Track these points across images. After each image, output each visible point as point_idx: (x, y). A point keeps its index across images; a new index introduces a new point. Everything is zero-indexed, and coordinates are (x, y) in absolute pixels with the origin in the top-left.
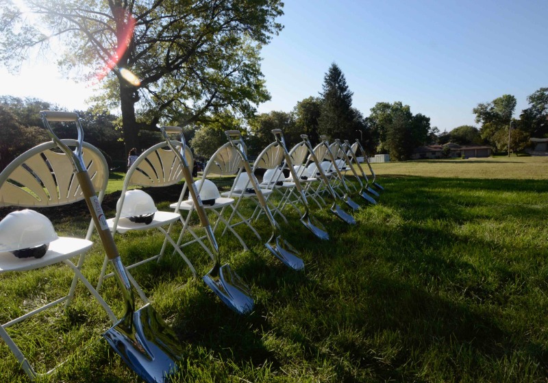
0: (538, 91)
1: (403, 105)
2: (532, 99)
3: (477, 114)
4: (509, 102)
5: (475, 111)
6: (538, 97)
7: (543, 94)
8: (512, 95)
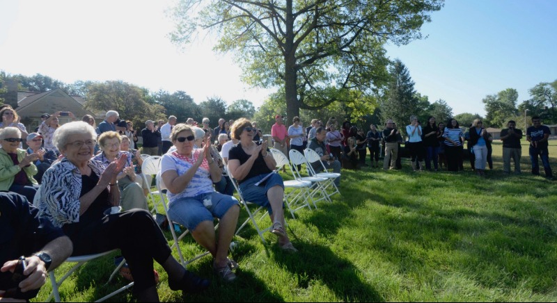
0: (538, 86)
1: (422, 96)
2: (534, 91)
3: (486, 104)
4: (513, 94)
5: (485, 101)
6: (539, 90)
7: (542, 88)
8: (514, 89)
